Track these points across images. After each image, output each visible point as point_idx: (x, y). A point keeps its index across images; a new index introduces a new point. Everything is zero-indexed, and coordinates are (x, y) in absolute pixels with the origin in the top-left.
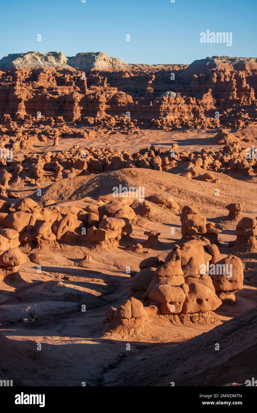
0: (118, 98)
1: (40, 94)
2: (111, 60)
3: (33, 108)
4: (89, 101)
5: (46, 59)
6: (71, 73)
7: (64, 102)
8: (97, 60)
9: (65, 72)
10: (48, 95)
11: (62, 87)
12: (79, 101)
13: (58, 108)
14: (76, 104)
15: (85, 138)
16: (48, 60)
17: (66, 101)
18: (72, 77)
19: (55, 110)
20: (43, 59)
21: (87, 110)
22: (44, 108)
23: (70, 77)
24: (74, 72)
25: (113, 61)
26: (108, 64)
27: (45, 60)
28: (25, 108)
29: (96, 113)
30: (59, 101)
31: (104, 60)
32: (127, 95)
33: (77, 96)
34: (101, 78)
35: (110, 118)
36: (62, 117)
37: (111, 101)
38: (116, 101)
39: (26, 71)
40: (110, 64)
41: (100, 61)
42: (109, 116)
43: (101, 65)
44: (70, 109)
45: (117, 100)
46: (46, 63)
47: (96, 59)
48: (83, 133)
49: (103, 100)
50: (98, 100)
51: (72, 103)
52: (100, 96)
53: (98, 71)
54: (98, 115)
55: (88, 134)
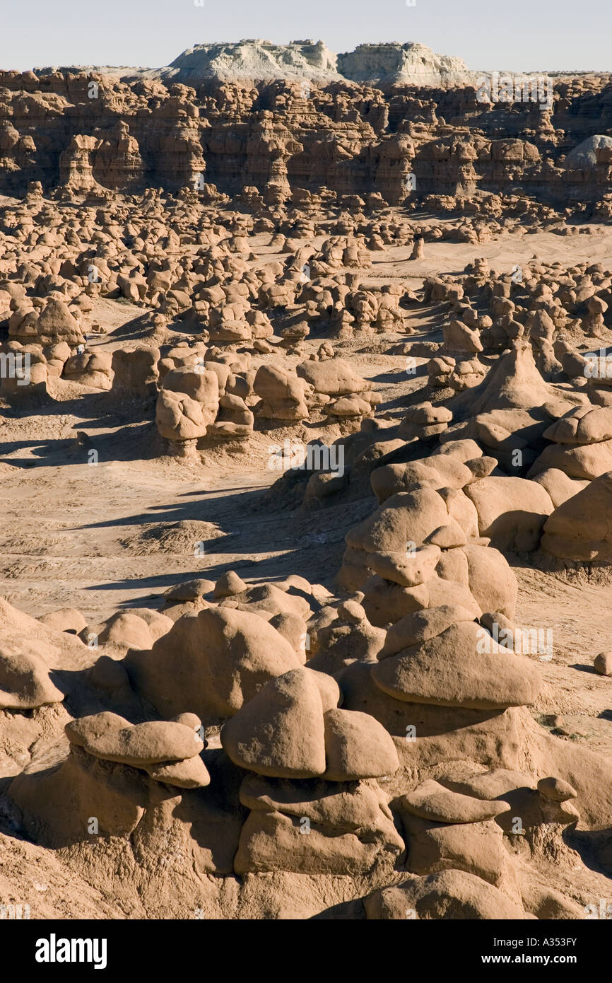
0: (506, 151)
1: (319, 142)
2: (439, 63)
3: (302, 173)
4: (436, 157)
5: (288, 59)
6: (351, 93)
7: (377, 161)
8: (407, 61)
9: (334, 89)
10: (339, 142)
11: (344, 124)
12: (414, 156)
13: (362, 174)
14: (408, 165)
15: (472, 243)
16: (291, 59)
17: (382, 157)
18: (353, 101)
19: (355, 177)
20: (281, 58)
21: (432, 179)
22: (329, 174)
23: (348, 102)
24: (358, 90)
25: (442, 64)
26: (431, 71)
27: (284, 60)
28: (286, 172)
29: (454, 185)
30: (365, 158)
31: (424, 60)
32: (527, 143)
33: (409, 146)
34: (423, 103)
35: (489, 197)
36: (379, 193)
37: (489, 158)
38: (500, 158)
39: (243, 85)
40: (435, 70)
41: (415, 63)
42: (487, 194)
43: (415, 74)
44: (392, 175)
45: (504, 155)
46: (288, 68)
47: (404, 58)
48: (467, 232)
49: (471, 154)
50: (459, 156)
51: (397, 162)
52: (464, 145)
53: (415, 89)
54: (459, 190)
55: (478, 235)
